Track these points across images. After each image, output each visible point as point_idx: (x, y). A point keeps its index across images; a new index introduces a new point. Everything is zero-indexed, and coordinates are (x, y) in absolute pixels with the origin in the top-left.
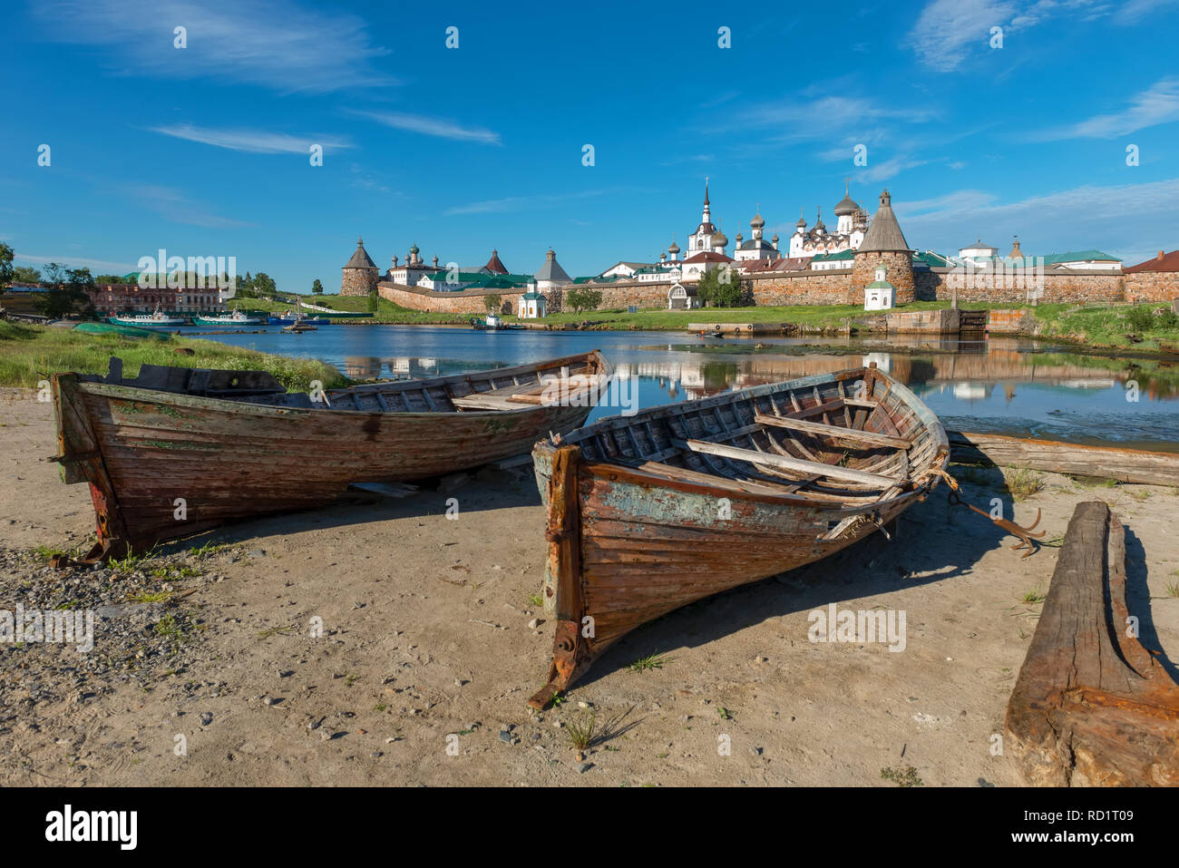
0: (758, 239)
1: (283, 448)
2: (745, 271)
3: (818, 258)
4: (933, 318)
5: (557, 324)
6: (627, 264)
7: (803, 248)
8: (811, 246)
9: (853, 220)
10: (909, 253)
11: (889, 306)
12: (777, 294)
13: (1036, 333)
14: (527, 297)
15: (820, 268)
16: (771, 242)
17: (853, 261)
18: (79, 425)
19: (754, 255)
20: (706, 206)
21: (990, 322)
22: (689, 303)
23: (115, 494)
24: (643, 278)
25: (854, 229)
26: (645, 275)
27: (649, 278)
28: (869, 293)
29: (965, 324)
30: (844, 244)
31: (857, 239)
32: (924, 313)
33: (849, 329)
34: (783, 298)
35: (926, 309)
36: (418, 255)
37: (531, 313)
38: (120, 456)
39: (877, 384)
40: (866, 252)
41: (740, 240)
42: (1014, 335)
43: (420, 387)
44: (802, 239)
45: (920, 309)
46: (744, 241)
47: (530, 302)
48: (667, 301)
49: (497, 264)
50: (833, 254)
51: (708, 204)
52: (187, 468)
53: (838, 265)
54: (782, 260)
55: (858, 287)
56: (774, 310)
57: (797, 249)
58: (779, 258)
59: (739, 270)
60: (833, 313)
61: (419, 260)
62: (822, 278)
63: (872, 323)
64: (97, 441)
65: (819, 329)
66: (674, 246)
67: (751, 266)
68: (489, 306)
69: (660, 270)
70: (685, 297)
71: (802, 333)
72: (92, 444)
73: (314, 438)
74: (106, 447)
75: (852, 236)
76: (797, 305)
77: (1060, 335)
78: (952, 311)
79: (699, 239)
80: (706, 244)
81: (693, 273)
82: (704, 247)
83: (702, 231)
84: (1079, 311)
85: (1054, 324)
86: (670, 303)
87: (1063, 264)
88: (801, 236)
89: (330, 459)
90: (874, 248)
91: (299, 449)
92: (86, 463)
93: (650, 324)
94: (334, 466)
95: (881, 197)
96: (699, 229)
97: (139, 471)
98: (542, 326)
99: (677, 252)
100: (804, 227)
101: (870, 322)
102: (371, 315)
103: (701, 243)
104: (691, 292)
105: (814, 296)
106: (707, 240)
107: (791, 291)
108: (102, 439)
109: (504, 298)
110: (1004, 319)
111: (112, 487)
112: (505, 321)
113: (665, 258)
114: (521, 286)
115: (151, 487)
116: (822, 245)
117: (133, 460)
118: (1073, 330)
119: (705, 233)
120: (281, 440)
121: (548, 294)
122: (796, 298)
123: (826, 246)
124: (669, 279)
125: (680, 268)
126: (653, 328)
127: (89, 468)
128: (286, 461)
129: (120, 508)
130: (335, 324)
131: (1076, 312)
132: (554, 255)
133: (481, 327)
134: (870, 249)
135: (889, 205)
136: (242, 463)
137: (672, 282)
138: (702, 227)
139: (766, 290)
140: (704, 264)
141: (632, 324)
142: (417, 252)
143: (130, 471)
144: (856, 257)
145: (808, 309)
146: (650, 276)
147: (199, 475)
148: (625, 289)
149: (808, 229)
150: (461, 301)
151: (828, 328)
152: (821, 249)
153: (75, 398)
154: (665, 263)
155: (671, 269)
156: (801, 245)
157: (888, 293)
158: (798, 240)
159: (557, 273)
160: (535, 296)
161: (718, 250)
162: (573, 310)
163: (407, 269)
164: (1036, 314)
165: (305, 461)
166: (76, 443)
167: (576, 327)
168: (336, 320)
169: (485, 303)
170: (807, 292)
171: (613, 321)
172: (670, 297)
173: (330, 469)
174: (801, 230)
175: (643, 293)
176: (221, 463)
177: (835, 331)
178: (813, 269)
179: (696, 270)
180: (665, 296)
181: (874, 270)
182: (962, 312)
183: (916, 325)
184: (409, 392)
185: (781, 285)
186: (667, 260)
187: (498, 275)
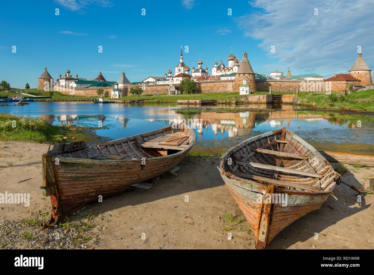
0: (200, 68)
1: (115, 175)
2: (197, 80)
3: (222, 76)
4: (264, 97)
5: (127, 101)
6: (152, 77)
7: (217, 72)
8: (219, 71)
9: (234, 62)
10: (254, 74)
11: (248, 93)
12: (208, 89)
13: (298, 103)
14: (114, 90)
15: (223, 80)
16: (205, 70)
17: (235, 77)
18: (51, 174)
19: (199, 74)
20: (181, 56)
21: (283, 99)
22: (176, 92)
23: (60, 198)
24: (158, 83)
25: (234, 66)
26: (159, 82)
27: (161, 83)
28: (241, 88)
29: (275, 100)
30: (231, 70)
31: (236, 69)
32: (261, 95)
33: (235, 102)
34: (210, 90)
35: (261, 94)
36: (70, 74)
37: (116, 96)
38: (63, 184)
39: (286, 135)
40: (239, 74)
41: (194, 69)
42: (291, 104)
43: (127, 140)
44: (216, 69)
45: (259, 94)
46: (195, 69)
47: (116, 92)
48: (168, 91)
49: (101, 77)
50: (227, 74)
51: (182, 55)
52: (84, 186)
53: (229, 78)
54: (210, 76)
55: (237, 86)
56: (208, 95)
57: (214, 72)
58: (208, 75)
59: (194, 80)
60: (229, 96)
61: (70, 76)
62: (224, 83)
63: (243, 99)
64: (56, 179)
65: (224, 102)
66: (170, 71)
67: (199, 78)
68: (100, 94)
69: (165, 80)
70: (175, 90)
71: (218, 103)
72: (54, 180)
73: (126, 171)
74: (59, 181)
75: (233, 68)
76: (216, 93)
77: (307, 104)
78: (270, 95)
79: (179, 68)
80: (182, 70)
81: (178, 81)
82: (181, 71)
83: (180, 65)
84: (312, 95)
85: (304, 99)
86: (169, 92)
87: (305, 78)
88: (216, 67)
89: (128, 177)
90: (242, 72)
91: (120, 175)
92: (52, 188)
93: (163, 100)
94: (129, 180)
95: (244, 54)
96: (179, 65)
97: (69, 189)
98: (121, 101)
99: (171, 73)
100: (217, 64)
101: (242, 99)
102: (51, 97)
103: (180, 70)
104: (177, 88)
105: (221, 90)
106: (182, 69)
107: (213, 88)
108: (57, 178)
109: (105, 90)
110: (287, 98)
111: (59, 196)
112: (106, 100)
113: (166, 75)
114: (112, 86)
115: (71, 194)
116: (223, 71)
117: (67, 185)
118: (311, 101)
119: (181, 66)
120: (116, 173)
121: (122, 89)
122: (215, 90)
123: (225, 71)
124: (168, 83)
125: (173, 79)
126: (164, 102)
127: (53, 190)
128: (115, 180)
129: (62, 203)
130: (35, 101)
131: (311, 95)
132: (124, 74)
133: (97, 102)
134: (240, 73)
135: (247, 57)
136: (102, 182)
137: (170, 84)
138: (180, 64)
139: (204, 87)
140: (182, 78)
141: (156, 100)
142: (69, 72)
143: (66, 189)
144: (236, 75)
145: (220, 94)
146: (161, 82)
147: (87, 188)
148: (152, 87)
149: (218, 65)
150: (87, 92)
151: (228, 101)
152: (223, 72)
153: (50, 164)
154: (166, 77)
155: (170, 79)
156: (216, 71)
157: (248, 89)
158: (215, 69)
159: (126, 81)
160: (118, 90)
161: (186, 73)
162: (132, 95)
163: (65, 79)
164: (298, 96)
165: (121, 179)
166: (49, 181)
167: (135, 102)
168: (36, 99)
169: (97, 92)
170: (219, 88)
171: (148, 99)
172: (169, 90)
173: (128, 181)
174: (216, 65)
175: (159, 88)
176: (95, 183)
177: (230, 102)
178: (221, 80)
179: (179, 80)
180: (167, 90)
181: (242, 80)
182: (273, 95)
183: (258, 100)
184: (124, 143)
185: (210, 85)
186: (167, 76)
187: (102, 82)
